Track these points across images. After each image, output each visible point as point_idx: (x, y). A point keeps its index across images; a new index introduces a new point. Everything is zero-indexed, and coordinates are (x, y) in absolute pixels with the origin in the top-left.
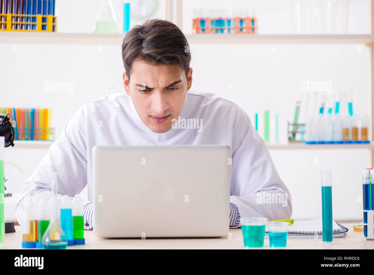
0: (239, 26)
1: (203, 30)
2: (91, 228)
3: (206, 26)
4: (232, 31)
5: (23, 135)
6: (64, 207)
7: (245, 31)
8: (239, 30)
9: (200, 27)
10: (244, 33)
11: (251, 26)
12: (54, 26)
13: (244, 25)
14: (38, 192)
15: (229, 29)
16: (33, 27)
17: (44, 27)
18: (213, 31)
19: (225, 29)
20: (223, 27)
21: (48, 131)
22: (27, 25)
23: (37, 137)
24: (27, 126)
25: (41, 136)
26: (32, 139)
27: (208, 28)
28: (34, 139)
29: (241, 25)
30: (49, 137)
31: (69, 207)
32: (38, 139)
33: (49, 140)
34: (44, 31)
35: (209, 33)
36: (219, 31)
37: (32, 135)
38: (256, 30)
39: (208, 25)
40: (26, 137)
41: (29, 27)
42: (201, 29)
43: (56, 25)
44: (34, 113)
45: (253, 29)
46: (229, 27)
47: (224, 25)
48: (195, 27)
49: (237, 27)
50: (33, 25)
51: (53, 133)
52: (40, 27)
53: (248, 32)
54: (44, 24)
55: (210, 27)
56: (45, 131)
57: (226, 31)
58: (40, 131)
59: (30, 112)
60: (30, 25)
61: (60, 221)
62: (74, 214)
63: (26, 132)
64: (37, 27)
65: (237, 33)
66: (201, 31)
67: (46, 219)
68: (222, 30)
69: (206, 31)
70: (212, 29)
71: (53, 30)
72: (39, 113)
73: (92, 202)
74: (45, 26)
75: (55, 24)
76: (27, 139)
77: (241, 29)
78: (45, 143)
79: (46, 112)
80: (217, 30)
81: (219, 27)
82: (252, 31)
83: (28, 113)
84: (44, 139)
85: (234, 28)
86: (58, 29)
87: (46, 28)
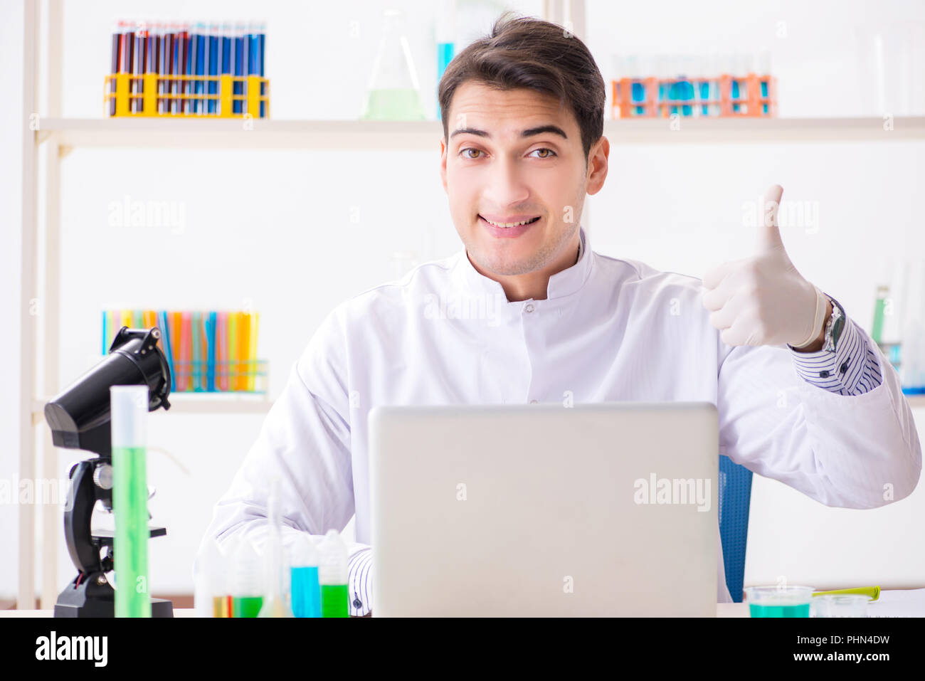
0: (731, 98)
1: (640, 108)
2: (368, 612)
3: (645, 100)
4: (713, 110)
5: (189, 380)
6: (299, 563)
7: (744, 109)
8: (730, 106)
9: (632, 101)
10: (742, 115)
11: (760, 96)
12: (262, 104)
13: (744, 95)
14: (249, 524)
15: (705, 106)
16: (212, 105)
17: (237, 107)
18: (665, 110)
19: (694, 104)
20: (690, 101)
21: (251, 369)
22: (196, 101)
23: (224, 383)
24: (197, 356)
25: (233, 382)
26: (211, 389)
27: (651, 103)
28: (217, 388)
29: (734, 97)
30: (255, 382)
31: (310, 563)
32: (225, 389)
33: (253, 392)
34: (237, 115)
35: (654, 115)
36: (680, 111)
37: (212, 380)
38: (772, 108)
39: (652, 96)
40: (196, 383)
41: (199, 107)
42: (633, 106)
43: (268, 102)
44: (214, 323)
45: (766, 105)
46: (705, 100)
47: (693, 95)
48: (619, 100)
49: (725, 100)
50: (210, 101)
51: (262, 374)
52: (230, 106)
53: (752, 114)
54: (238, 97)
55: (657, 100)
56: (243, 368)
57: (696, 111)
58: (232, 368)
59: (205, 319)
60: (203, 101)
61: (289, 596)
62: (325, 579)
63: (196, 370)
64: (219, 107)
65: (725, 114)
66: (633, 112)
67: (255, 593)
68: (687, 109)
69: (647, 111)
70: (661, 106)
71: (262, 114)
72: (227, 322)
73: (369, 547)
74: (241, 102)
75: (264, 98)
76: (197, 390)
77: (736, 106)
78: (244, 397)
79: (244, 321)
80: (674, 108)
81: (680, 101)
82: (762, 109)
83: (200, 322)
84: (241, 388)
85: (717, 104)
86: (274, 110)
87: (244, 108)
